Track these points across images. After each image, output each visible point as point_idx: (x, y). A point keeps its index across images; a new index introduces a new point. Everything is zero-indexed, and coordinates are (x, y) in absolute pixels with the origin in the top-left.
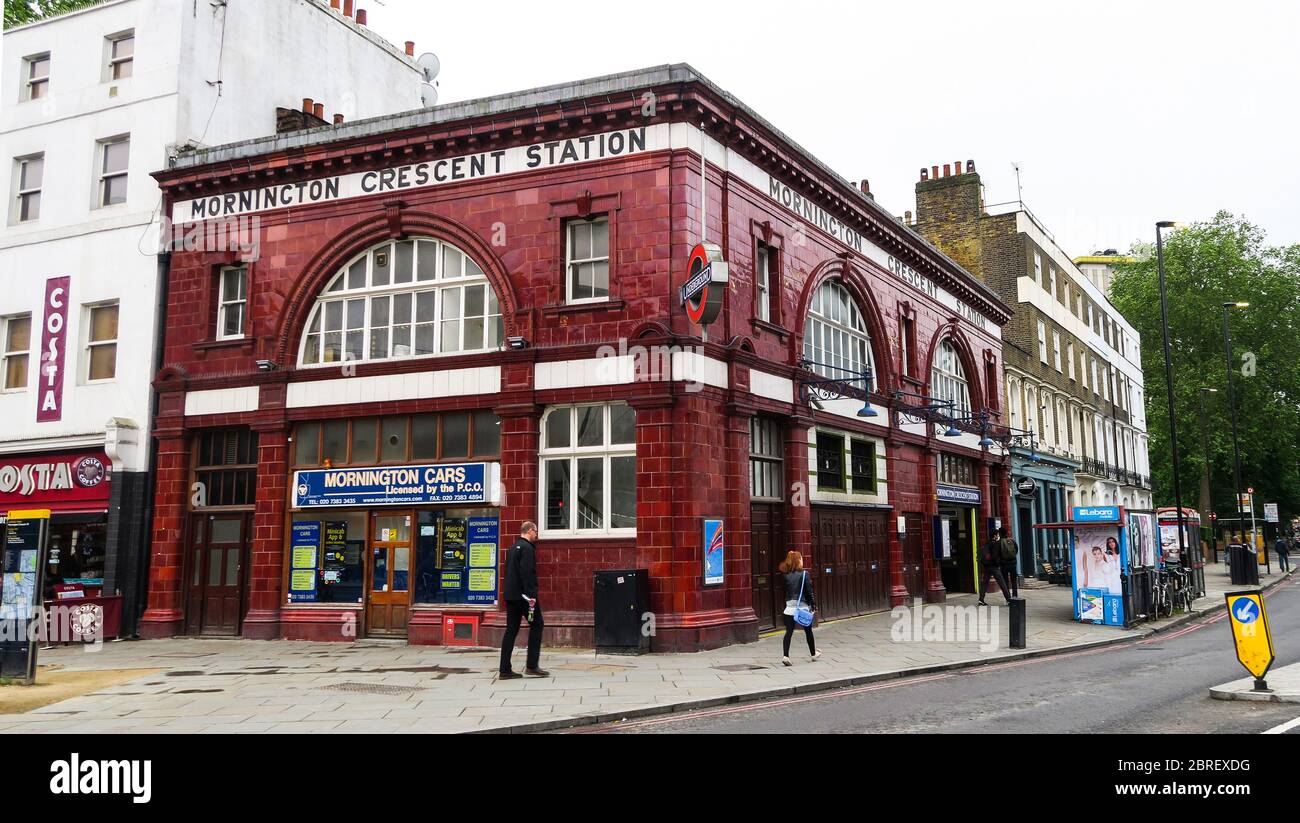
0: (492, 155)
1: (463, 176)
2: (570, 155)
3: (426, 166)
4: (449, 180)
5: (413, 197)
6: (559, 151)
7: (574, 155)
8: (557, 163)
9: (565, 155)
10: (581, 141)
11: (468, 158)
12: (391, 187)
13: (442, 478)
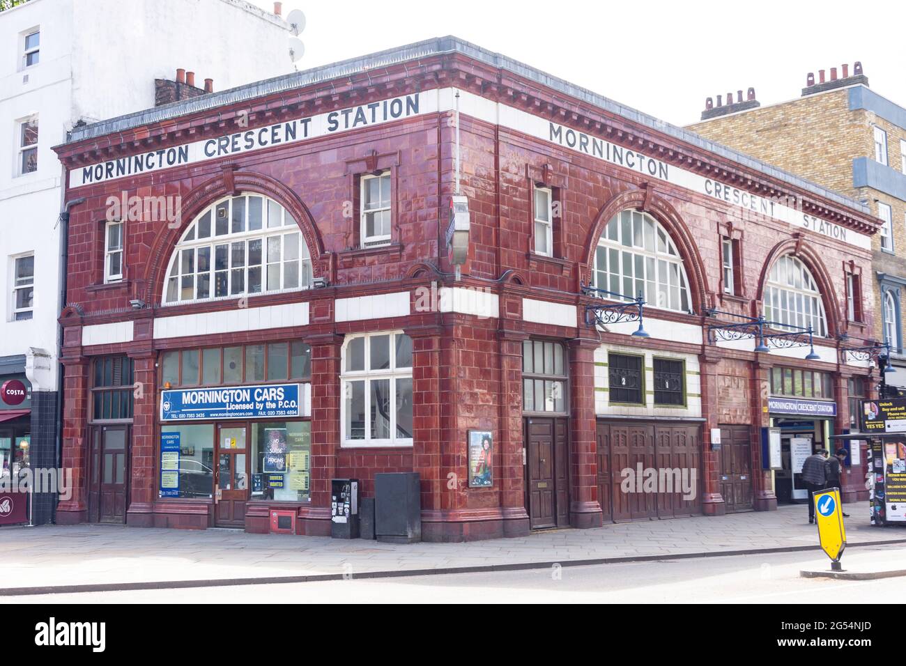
0: (302, 122)
1: (279, 140)
2: (361, 120)
3: (252, 133)
4: (269, 144)
5: (244, 160)
6: (352, 116)
7: (363, 120)
8: (350, 127)
9: (357, 120)
10: (369, 107)
11: (283, 125)
12: (226, 152)
13: (267, 397)
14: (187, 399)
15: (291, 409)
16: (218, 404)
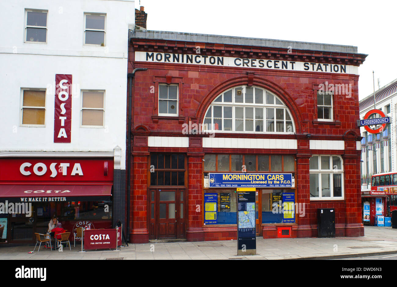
0: (290, 63)
1: (279, 68)
3: (264, 61)
4: (273, 68)
5: (258, 72)
6: (316, 66)
7: (321, 69)
8: (315, 71)
9: (318, 69)
10: (324, 65)
11: (281, 62)
12: (248, 66)
15: (288, 184)
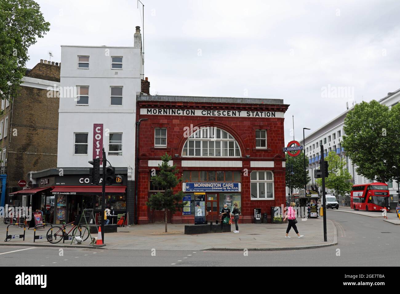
0: (238, 112)
1: (230, 115)
2: (257, 115)
3: (221, 111)
4: (226, 116)
5: (217, 118)
6: (255, 114)
8: (254, 116)
9: (256, 115)
10: (260, 112)
11: (231, 111)
12: (210, 115)
13: (227, 186)
14: (196, 185)
15: (236, 189)
16: (209, 187)
